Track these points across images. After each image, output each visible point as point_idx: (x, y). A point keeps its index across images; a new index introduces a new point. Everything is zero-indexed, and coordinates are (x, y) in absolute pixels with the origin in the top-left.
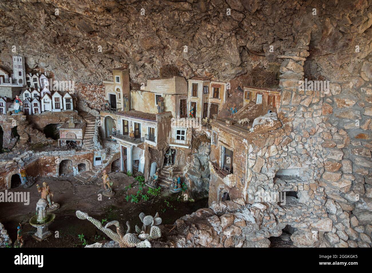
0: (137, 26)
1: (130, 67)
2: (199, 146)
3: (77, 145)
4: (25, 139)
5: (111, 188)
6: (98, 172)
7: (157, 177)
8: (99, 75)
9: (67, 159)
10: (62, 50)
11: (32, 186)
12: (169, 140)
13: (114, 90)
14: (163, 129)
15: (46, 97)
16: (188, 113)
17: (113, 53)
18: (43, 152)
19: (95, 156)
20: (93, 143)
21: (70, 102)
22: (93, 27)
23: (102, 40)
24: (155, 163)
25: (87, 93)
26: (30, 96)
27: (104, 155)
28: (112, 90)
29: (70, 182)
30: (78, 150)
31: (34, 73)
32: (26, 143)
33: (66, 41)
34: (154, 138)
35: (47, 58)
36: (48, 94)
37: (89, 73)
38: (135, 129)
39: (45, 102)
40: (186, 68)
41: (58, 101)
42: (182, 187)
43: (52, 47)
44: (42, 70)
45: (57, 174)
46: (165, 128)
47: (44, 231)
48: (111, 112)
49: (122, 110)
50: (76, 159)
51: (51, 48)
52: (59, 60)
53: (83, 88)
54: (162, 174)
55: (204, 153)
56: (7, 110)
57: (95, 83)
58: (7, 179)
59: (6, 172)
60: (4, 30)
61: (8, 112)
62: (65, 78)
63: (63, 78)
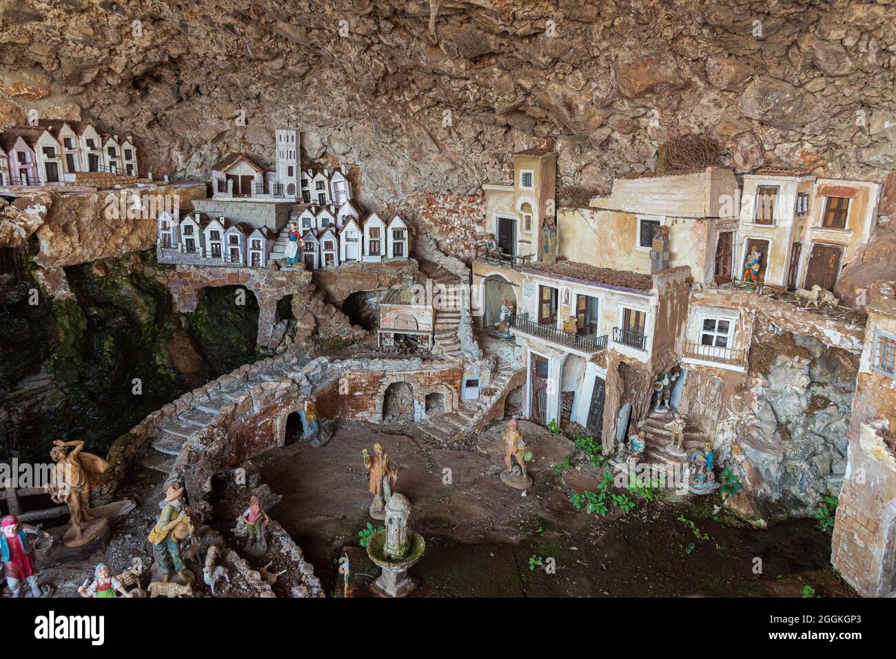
1: (559, 146)
2: (772, 367)
3: (419, 346)
4: (307, 326)
5: (523, 467)
6: (476, 417)
7: (640, 444)
8: (471, 169)
9: (402, 379)
10: (390, 111)
11: (328, 442)
12: (680, 347)
13: (513, 208)
14: (668, 315)
15: (352, 225)
16: (737, 271)
17: (524, 112)
18: (348, 362)
19: (466, 377)
20: (459, 342)
21: (402, 238)
23: (505, 77)
25: (436, 216)
26: (313, 226)
27: (487, 373)
28: (507, 208)
29: (411, 438)
30: (426, 358)
31: (317, 169)
32: (309, 337)
33: (399, 88)
34: (643, 339)
35: (347, 131)
36: (355, 220)
37: (449, 166)
38: (579, 311)
39: (348, 240)
40: (745, 142)
41: (376, 236)
42: (717, 479)
43: (366, 103)
44: (335, 160)
45: (379, 416)
46: (673, 313)
48: (502, 264)
49: (535, 259)
50: (422, 381)
51: (363, 107)
52: (378, 134)
53: (430, 202)
55: (788, 389)
56: (268, 257)
57: (459, 191)
58: (279, 423)
59: (276, 406)
60: (263, 69)
61: (270, 263)
62: (389, 179)
63: (384, 180)
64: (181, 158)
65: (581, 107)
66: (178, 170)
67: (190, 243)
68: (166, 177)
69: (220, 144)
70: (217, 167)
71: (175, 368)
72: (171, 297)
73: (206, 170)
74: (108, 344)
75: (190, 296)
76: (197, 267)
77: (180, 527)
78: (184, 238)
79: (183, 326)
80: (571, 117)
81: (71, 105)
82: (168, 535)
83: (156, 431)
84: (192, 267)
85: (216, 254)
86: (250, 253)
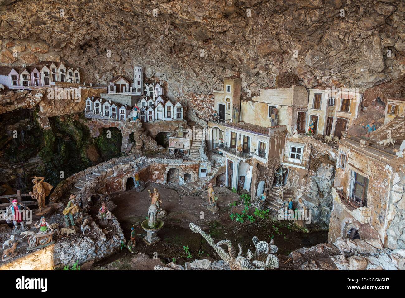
0: (255, 31)
1: (242, 75)
2: (319, 168)
3: (184, 155)
4: (140, 145)
5: (215, 203)
6: (203, 184)
7: (264, 197)
8: (209, 84)
9: (175, 167)
10: (177, 60)
11: (143, 190)
12: (281, 158)
13: (224, 100)
14: (276, 145)
15: (160, 105)
16: (307, 129)
17: (226, 61)
18: (154, 159)
19: (201, 168)
20: (200, 154)
21: (180, 111)
22: (209, 35)
23: (217, 48)
24: (264, 182)
25: (196, 103)
26: (146, 105)
27: (210, 167)
28: (222, 100)
29: (176, 191)
30: (185, 160)
32: (140, 149)
33: (181, 50)
34: (265, 154)
35: (162, 68)
36: (162, 103)
37: (200, 82)
38: (244, 143)
39: (158, 111)
40: (308, 75)
41: (170, 110)
43: (168, 56)
44: (158, 79)
45: (165, 182)
46: (278, 144)
47: (153, 236)
48: (219, 123)
49: (231, 121)
50: (183, 168)
51: (167, 58)
52: (173, 69)
53: (194, 97)
54: (270, 195)
55: (324, 177)
56: (127, 117)
57: (205, 93)
58: (124, 181)
59: (123, 174)
60: (129, 43)
61: (127, 119)
62: (177, 87)
63: (175, 88)
64: (98, 77)
65: (245, 60)
66: (97, 81)
67: (98, 110)
68: (91, 84)
69: (114, 72)
70: (112, 81)
71: (89, 159)
72: (89, 131)
73: (108, 82)
74: (63, 147)
75: (96, 131)
76: (99, 119)
77: (74, 209)
78: (95, 108)
79: (93, 143)
80: (242, 64)
81: (56, 56)
82: (69, 212)
83: (76, 180)
84: (98, 120)
85: (107, 115)
86: (120, 115)
